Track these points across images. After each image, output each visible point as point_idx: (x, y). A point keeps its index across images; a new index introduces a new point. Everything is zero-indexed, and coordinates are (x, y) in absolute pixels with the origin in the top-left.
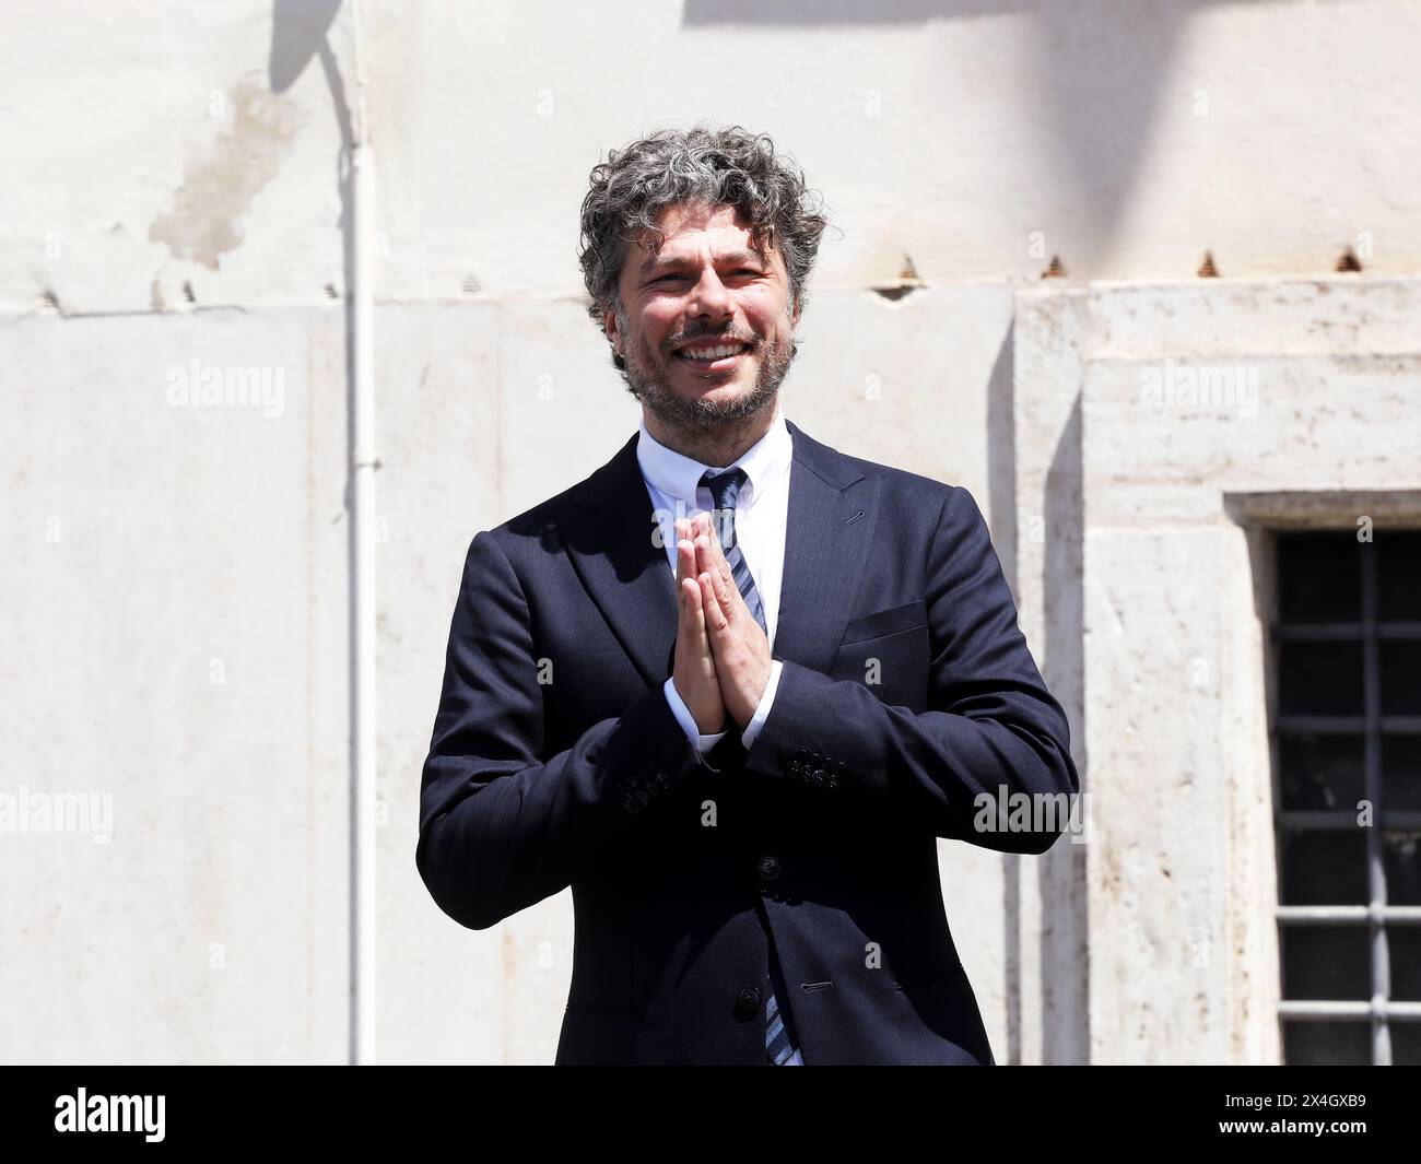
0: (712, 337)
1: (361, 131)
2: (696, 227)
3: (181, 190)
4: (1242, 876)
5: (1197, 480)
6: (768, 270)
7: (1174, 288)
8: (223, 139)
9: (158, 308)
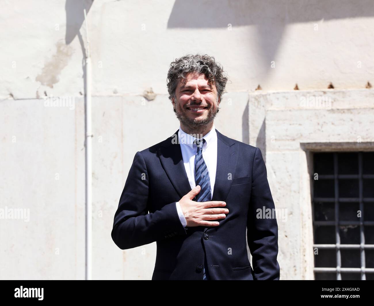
0: (196, 105)
1: (88, 54)
2: (195, 79)
3: (43, 68)
4: (305, 237)
5: (294, 140)
6: (212, 90)
7: (288, 93)
8: (54, 56)
9: (38, 98)
